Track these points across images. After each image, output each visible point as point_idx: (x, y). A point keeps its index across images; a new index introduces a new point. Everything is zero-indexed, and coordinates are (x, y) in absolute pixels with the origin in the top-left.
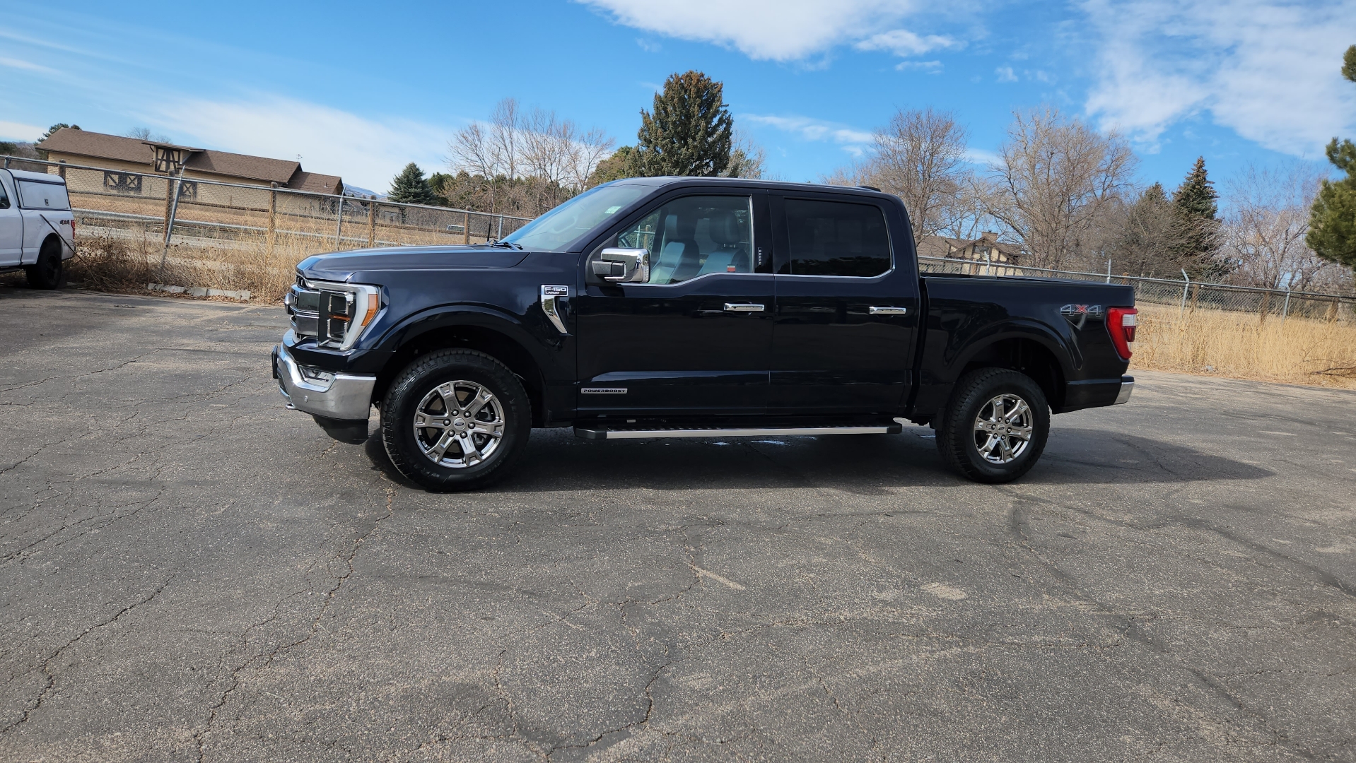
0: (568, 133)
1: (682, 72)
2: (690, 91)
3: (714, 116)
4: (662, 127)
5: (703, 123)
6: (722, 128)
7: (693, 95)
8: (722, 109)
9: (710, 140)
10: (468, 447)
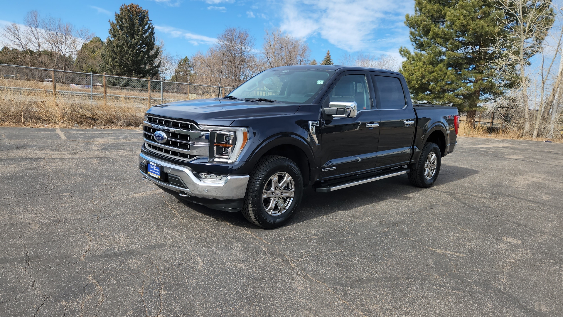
1: (128, 4)
2: (133, 13)
3: (146, 25)
4: (121, 29)
5: (141, 28)
6: (150, 31)
7: (135, 15)
8: (149, 22)
9: (145, 36)
10: (282, 205)
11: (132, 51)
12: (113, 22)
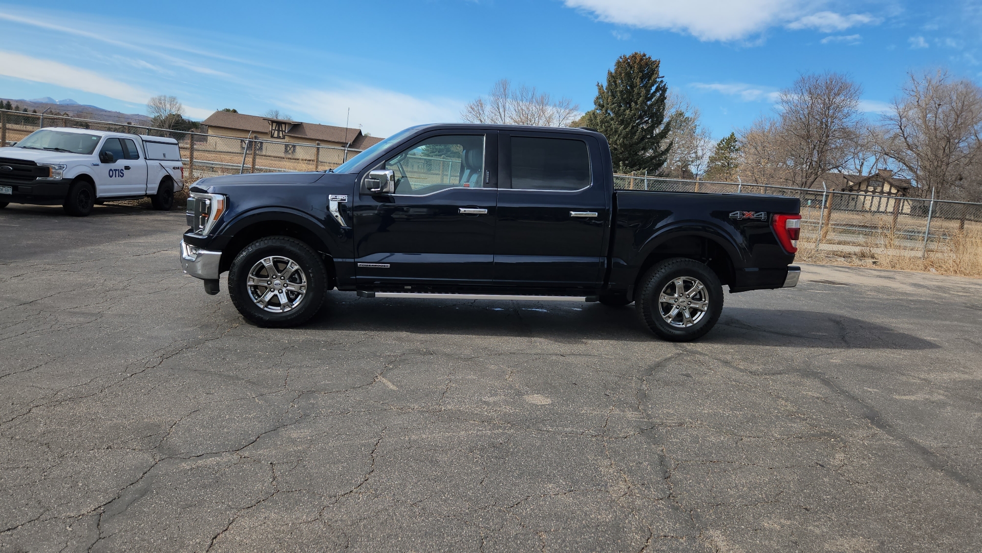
0: (545, 102)
1: (629, 54)
2: (634, 68)
3: (653, 85)
4: (612, 95)
5: (644, 91)
6: (658, 94)
7: (636, 71)
8: (659, 80)
10: (283, 299)
12: (602, 86)
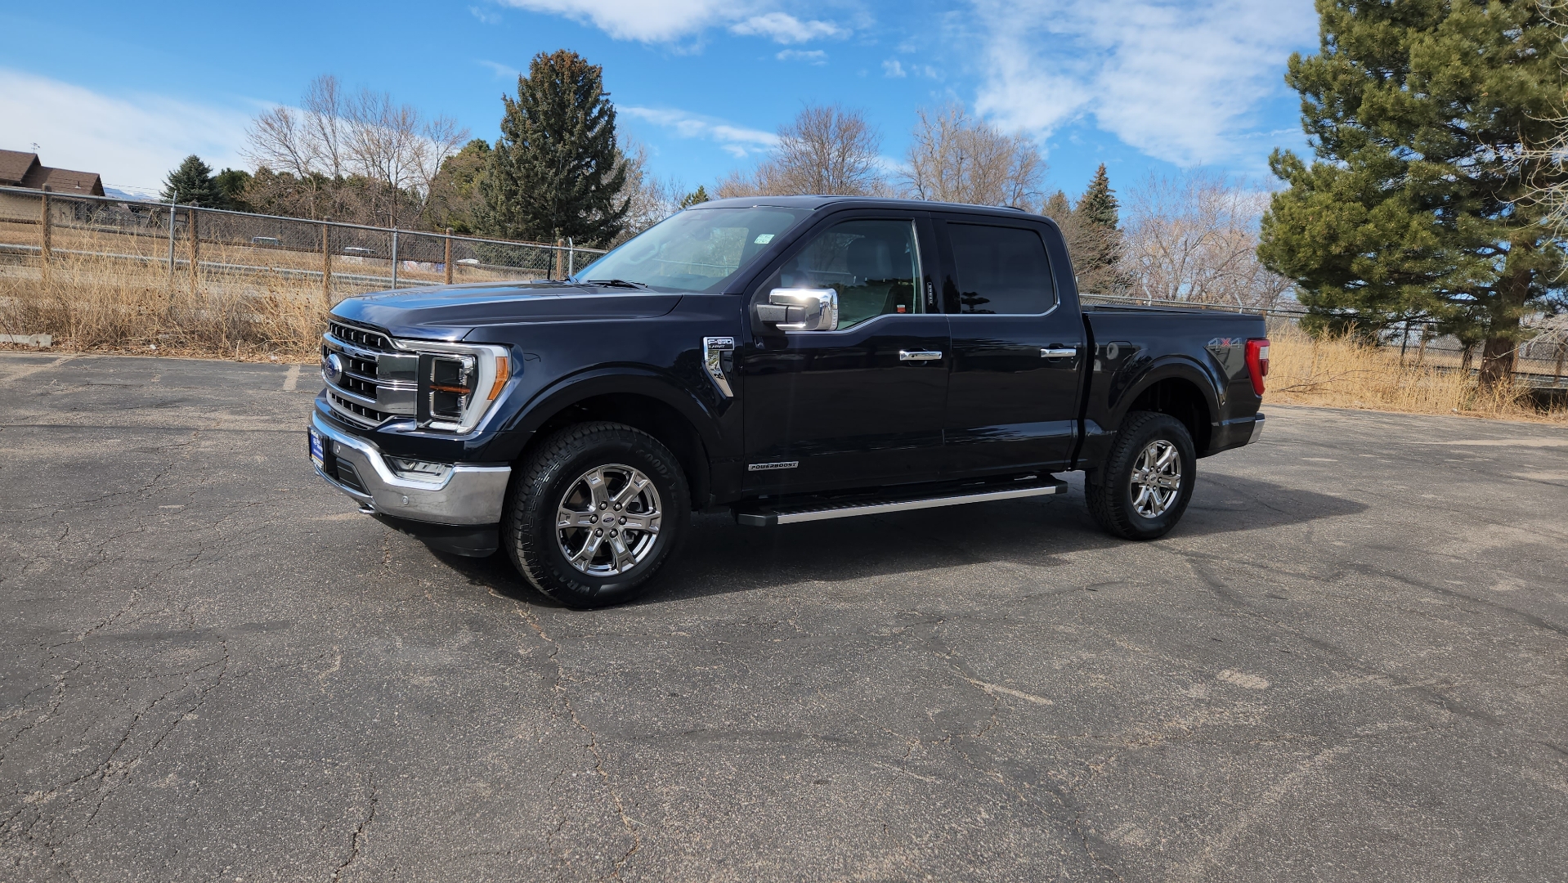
0: (409, 121)
1: (551, 51)
3: (594, 106)
4: (530, 118)
6: (603, 121)
8: (602, 98)
9: (590, 135)
10: (619, 549)
11: (556, 174)
12: (512, 101)
